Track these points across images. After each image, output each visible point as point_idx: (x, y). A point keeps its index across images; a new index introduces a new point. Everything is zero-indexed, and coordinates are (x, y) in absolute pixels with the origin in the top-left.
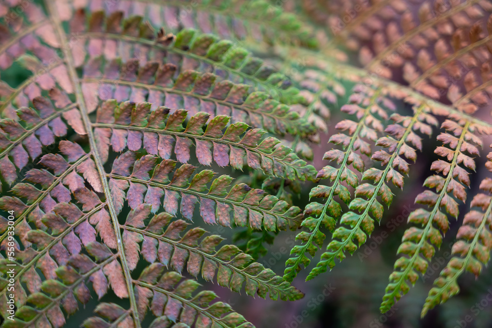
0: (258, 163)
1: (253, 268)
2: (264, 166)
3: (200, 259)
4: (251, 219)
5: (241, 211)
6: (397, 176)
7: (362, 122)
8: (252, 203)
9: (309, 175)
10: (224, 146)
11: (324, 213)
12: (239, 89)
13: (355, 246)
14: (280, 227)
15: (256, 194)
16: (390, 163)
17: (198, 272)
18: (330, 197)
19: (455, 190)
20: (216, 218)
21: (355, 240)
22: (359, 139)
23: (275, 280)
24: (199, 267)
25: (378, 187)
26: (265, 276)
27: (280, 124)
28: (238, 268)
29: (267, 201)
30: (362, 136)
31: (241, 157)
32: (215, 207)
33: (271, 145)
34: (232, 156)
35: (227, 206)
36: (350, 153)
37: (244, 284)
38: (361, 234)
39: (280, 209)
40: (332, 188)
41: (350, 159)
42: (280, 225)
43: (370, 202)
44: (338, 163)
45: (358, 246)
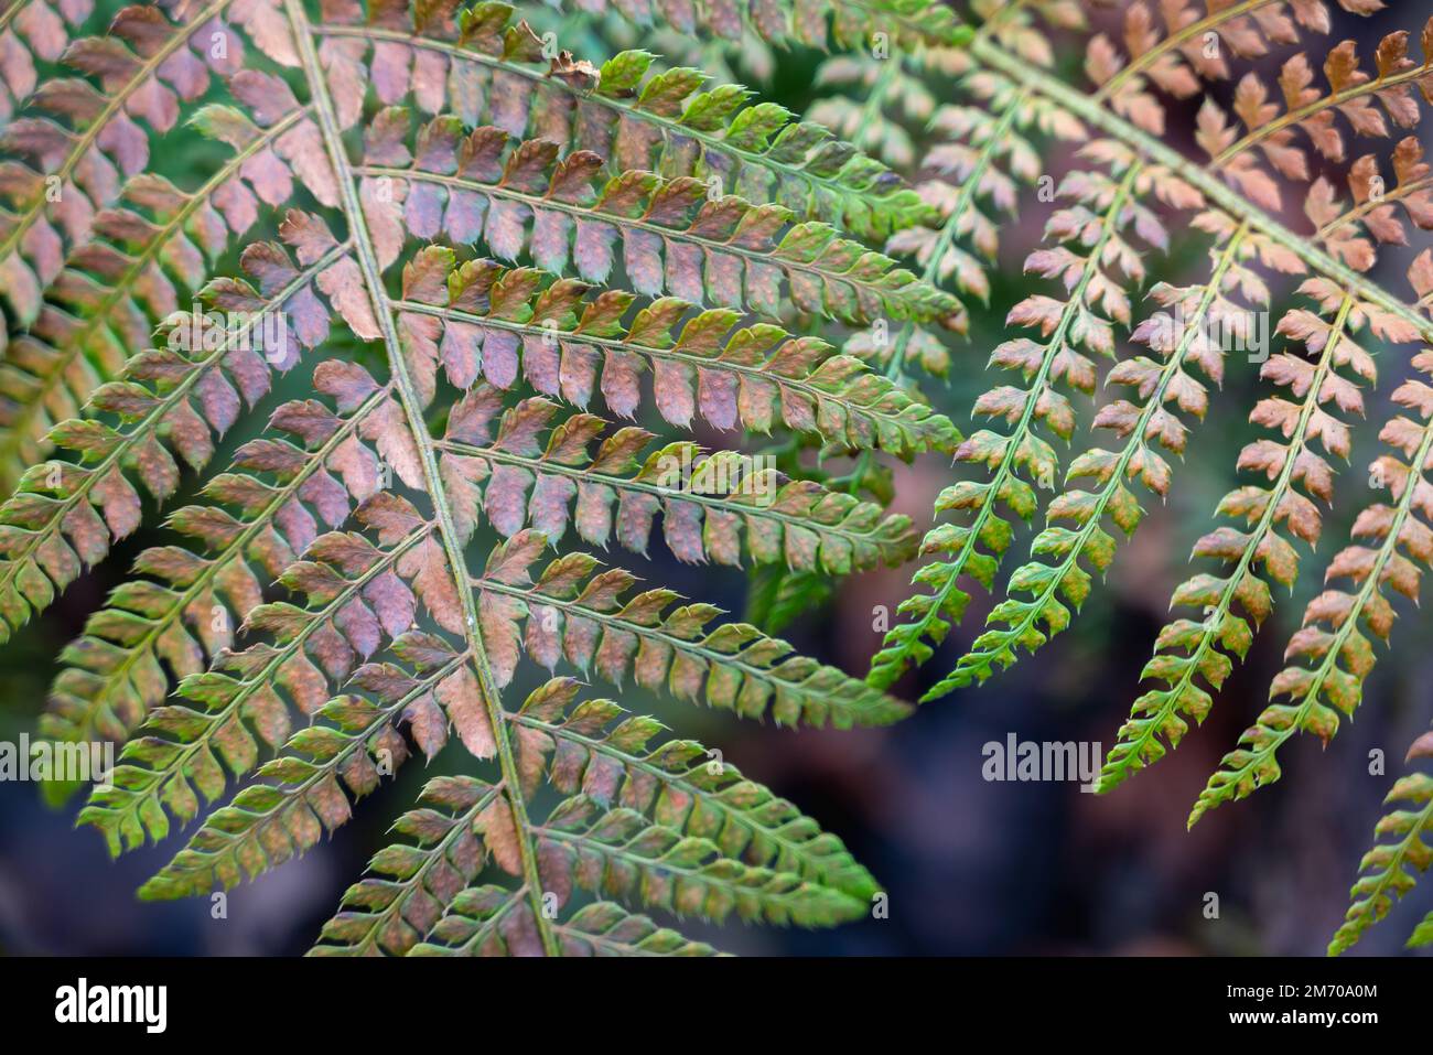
0: (808, 414)
1: (792, 669)
2: (825, 425)
3: (666, 651)
4: (790, 548)
5: (766, 529)
6: (1154, 466)
7: (1076, 299)
8: (793, 512)
9: (936, 438)
10: (724, 374)
11: (968, 549)
12: (763, 217)
13: (1040, 636)
14: (863, 566)
15: (802, 493)
16: (1139, 431)
17: (661, 679)
18: (986, 510)
19: (1294, 516)
20: (704, 546)
21: (1042, 624)
22: (1065, 349)
23: (846, 689)
24: (663, 669)
25: (1104, 496)
26: (824, 683)
27: (867, 299)
28: (758, 667)
29: (829, 506)
30: (1075, 341)
31: (767, 401)
32: (702, 520)
33: (843, 373)
34: (744, 401)
35: (731, 516)
36: (1042, 392)
37: (772, 700)
38: (1057, 610)
39: (862, 521)
40: (992, 486)
41: (1040, 409)
42: (861, 559)
43: (1082, 535)
44: (1010, 421)
45: (1047, 634)
